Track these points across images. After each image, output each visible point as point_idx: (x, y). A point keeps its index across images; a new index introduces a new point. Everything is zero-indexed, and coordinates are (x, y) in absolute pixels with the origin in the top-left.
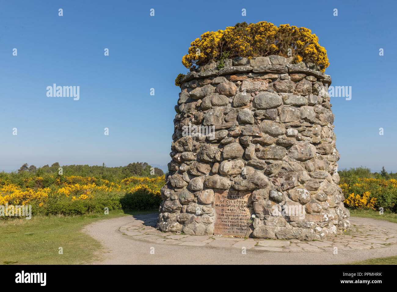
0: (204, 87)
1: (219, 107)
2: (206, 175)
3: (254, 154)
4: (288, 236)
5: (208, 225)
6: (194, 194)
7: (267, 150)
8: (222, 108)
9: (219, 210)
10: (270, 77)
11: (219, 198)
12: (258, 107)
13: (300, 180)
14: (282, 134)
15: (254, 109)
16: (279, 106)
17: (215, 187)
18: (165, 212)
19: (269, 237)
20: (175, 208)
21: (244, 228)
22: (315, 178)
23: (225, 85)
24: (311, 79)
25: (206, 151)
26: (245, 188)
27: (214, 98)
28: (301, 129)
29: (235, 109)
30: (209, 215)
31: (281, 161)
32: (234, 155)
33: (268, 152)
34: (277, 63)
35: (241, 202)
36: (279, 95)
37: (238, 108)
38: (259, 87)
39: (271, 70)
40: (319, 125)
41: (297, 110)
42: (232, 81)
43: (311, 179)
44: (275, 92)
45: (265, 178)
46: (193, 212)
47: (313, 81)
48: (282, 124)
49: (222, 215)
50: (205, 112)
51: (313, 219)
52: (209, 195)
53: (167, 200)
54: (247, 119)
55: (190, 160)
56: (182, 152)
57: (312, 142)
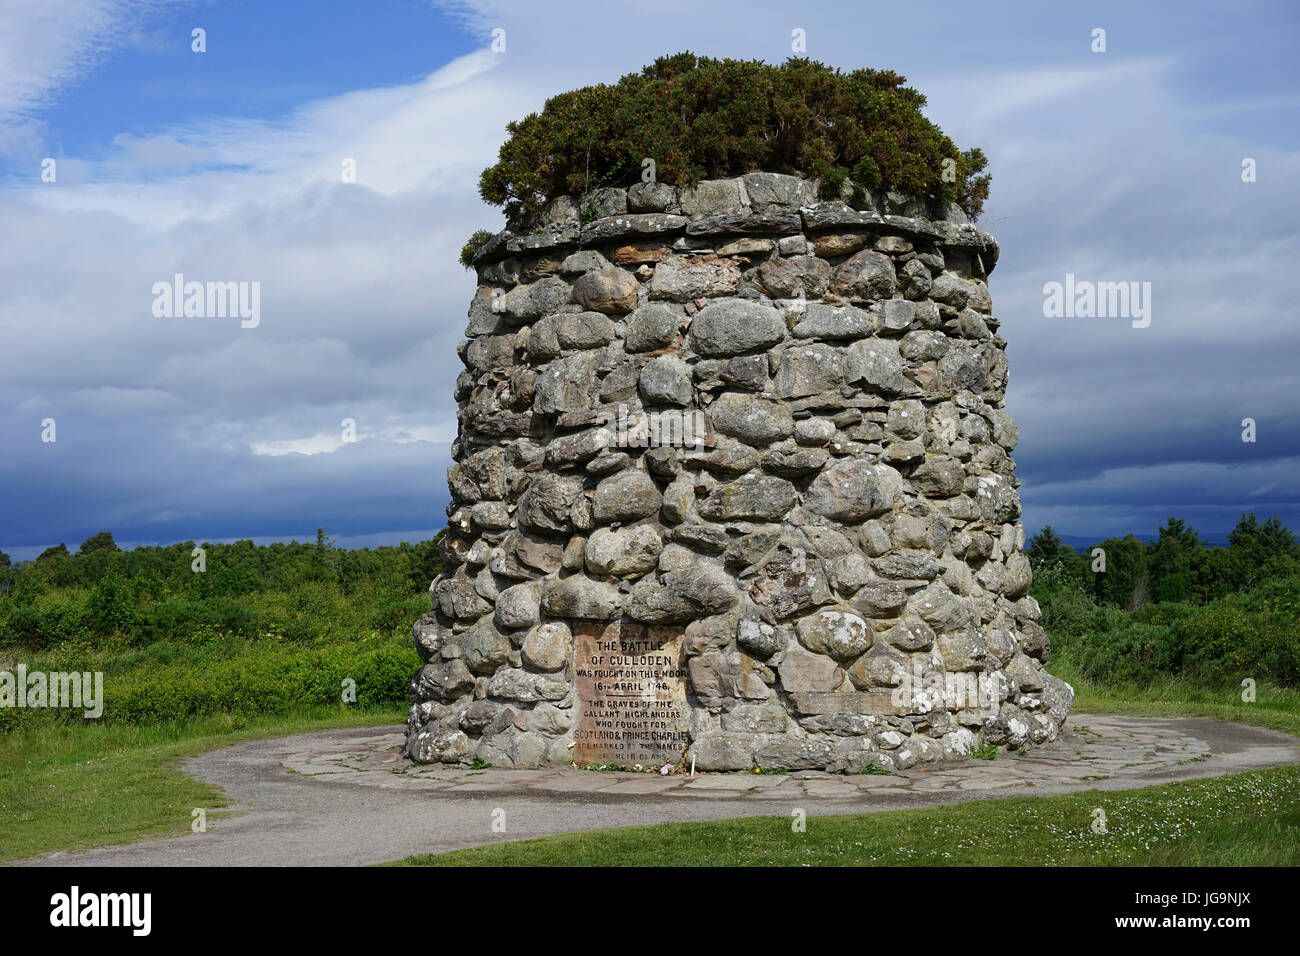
0: (537, 283)
1: (584, 353)
2: (548, 577)
3: (689, 505)
4: (790, 760)
5: (552, 736)
6: (511, 640)
7: (730, 490)
8: (591, 354)
9: (587, 688)
10: (745, 250)
11: (588, 650)
12: (706, 349)
13: (835, 585)
14: (782, 438)
15: (692, 355)
16: (772, 344)
17: (571, 614)
18: (425, 700)
19: (733, 766)
20: (453, 685)
21: (663, 742)
22: (893, 577)
23: (601, 278)
24: (891, 247)
25: (541, 500)
26: (660, 615)
27: (566, 324)
28: (844, 417)
29: (631, 357)
30: (556, 703)
31: (777, 527)
32: (626, 508)
33: (732, 498)
34: (771, 199)
35: (655, 660)
36: (775, 306)
37: (641, 354)
38: (708, 282)
39: (744, 225)
40: (914, 401)
41: (830, 356)
42: (622, 266)
43: (879, 580)
44: (763, 297)
45: (727, 583)
46: (508, 695)
47: (897, 254)
48: (783, 402)
49: (596, 704)
50: (541, 367)
51: (874, 706)
52: (555, 641)
53: (431, 663)
54: (668, 390)
55: (497, 529)
56: (473, 503)
57: (888, 459)
